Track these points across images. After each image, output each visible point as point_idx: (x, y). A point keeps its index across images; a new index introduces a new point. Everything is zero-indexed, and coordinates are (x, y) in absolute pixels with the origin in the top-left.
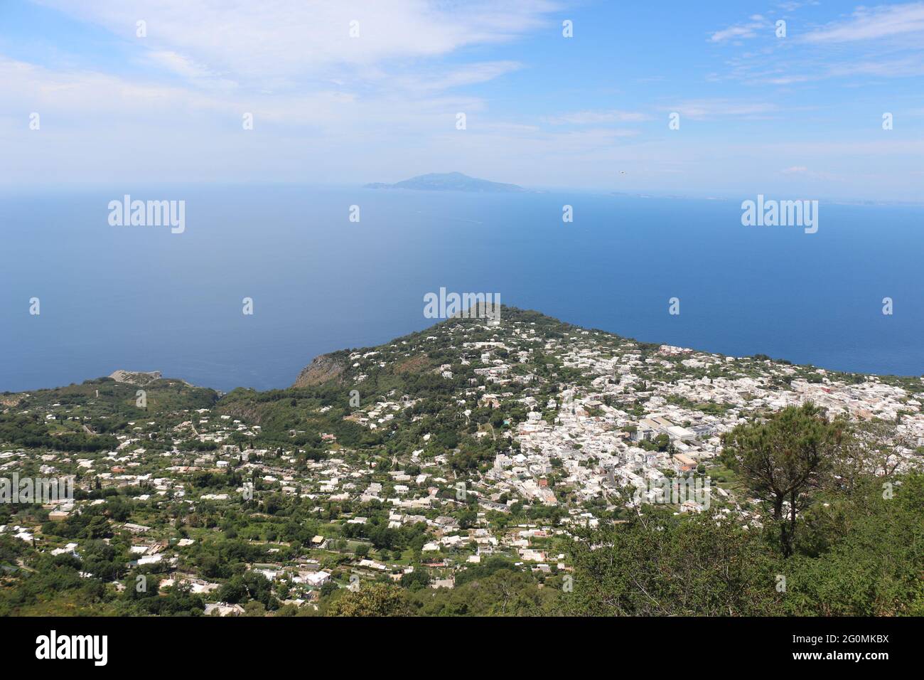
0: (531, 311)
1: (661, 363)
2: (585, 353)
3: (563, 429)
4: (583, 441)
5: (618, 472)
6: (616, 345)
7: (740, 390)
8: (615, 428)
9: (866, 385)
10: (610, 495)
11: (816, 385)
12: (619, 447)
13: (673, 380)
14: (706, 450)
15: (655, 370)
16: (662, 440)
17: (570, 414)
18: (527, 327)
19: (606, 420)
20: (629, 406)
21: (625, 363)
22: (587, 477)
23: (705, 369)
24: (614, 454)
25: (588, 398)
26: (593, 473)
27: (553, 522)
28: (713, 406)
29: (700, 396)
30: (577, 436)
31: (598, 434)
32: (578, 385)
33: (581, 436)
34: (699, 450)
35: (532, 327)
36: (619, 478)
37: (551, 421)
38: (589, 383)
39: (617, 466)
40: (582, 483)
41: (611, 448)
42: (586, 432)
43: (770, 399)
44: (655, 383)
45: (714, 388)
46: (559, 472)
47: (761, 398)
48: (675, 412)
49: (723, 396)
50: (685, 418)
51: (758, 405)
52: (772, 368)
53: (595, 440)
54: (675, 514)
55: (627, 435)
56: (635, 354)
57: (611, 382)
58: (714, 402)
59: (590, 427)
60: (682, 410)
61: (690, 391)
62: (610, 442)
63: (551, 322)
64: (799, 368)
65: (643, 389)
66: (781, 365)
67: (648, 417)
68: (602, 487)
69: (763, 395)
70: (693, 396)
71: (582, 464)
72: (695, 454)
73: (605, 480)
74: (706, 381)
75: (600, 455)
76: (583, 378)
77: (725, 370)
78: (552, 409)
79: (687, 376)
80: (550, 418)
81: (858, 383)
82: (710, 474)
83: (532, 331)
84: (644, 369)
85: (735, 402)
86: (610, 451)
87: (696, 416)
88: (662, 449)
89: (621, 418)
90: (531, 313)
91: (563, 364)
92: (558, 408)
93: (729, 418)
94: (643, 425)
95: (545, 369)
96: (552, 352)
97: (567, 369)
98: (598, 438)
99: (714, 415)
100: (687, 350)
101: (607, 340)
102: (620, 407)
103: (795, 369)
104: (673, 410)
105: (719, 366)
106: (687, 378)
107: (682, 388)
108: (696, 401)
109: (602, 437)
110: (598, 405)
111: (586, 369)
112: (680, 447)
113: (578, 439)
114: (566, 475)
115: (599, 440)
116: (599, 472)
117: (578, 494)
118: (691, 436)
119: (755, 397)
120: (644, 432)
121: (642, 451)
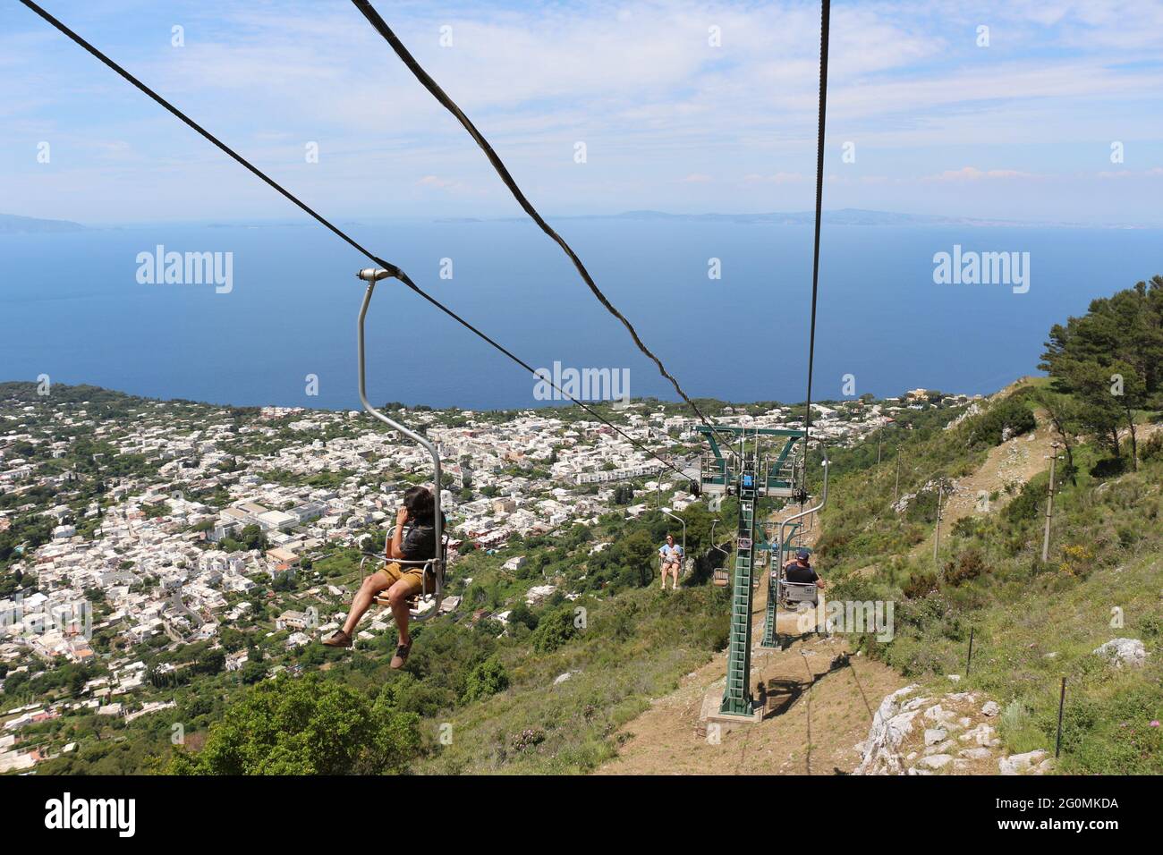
0: (83, 386)
1: (262, 430)
2: (153, 432)
3: (106, 542)
4: (135, 555)
5: (186, 590)
6: (199, 416)
7: (361, 450)
8: (185, 528)
9: (517, 422)
10: (175, 627)
11: (458, 430)
12: (188, 555)
13: (274, 451)
14: (313, 536)
15: (252, 441)
16: (250, 533)
17: (120, 520)
18: (76, 409)
19: (173, 519)
20: (210, 494)
21: (210, 438)
22: (141, 606)
23: (321, 431)
24: (182, 566)
25: (149, 492)
26: (151, 599)
27: (72, 690)
28: (327, 477)
29: (309, 466)
30: (128, 549)
31: (159, 541)
32: (139, 476)
33: (133, 549)
34: (303, 539)
35: (85, 407)
36: (188, 600)
37: (90, 536)
38: (155, 472)
39: (186, 583)
40: (133, 618)
41: (175, 558)
42: (141, 542)
43: (401, 455)
44: (248, 459)
45: (327, 452)
46: (100, 608)
47: (389, 457)
48: (273, 494)
49: (339, 461)
50: (285, 499)
51: (385, 466)
52: (407, 418)
53: (153, 550)
54: (270, 635)
55: (202, 536)
56: (224, 424)
57: (186, 465)
58: (329, 471)
59: (147, 533)
60: (282, 489)
61: (296, 462)
62: (175, 550)
63: (112, 398)
64: (440, 413)
65: (231, 467)
66: (419, 413)
67: (234, 505)
68: (163, 618)
69: (391, 452)
70: (300, 467)
71: (134, 589)
72: (298, 544)
73: (167, 606)
74: (317, 445)
75: (162, 570)
76: (147, 467)
77: (346, 428)
78: (92, 517)
79: (295, 442)
80: (87, 530)
81: (509, 420)
82: (317, 568)
83: (83, 413)
84: (235, 442)
85: (356, 466)
86: (175, 563)
87: (301, 493)
88: (252, 546)
89: (194, 512)
90: (83, 389)
91: (119, 452)
92: (101, 515)
93: (345, 489)
94: (225, 517)
95: (91, 463)
96: (105, 437)
97: (124, 458)
98: (158, 546)
99: (325, 488)
100: (297, 410)
101: (191, 411)
102: (194, 497)
103: (436, 415)
104: (270, 490)
105: (339, 424)
106: (294, 445)
107: (285, 459)
108: (304, 474)
109: (164, 544)
110: (163, 500)
111: (153, 453)
112: (277, 539)
113: (128, 554)
114: (112, 611)
115: (160, 549)
116: (158, 596)
117: (126, 636)
118: (293, 520)
119: (382, 457)
120: (225, 526)
121: (223, 555)
